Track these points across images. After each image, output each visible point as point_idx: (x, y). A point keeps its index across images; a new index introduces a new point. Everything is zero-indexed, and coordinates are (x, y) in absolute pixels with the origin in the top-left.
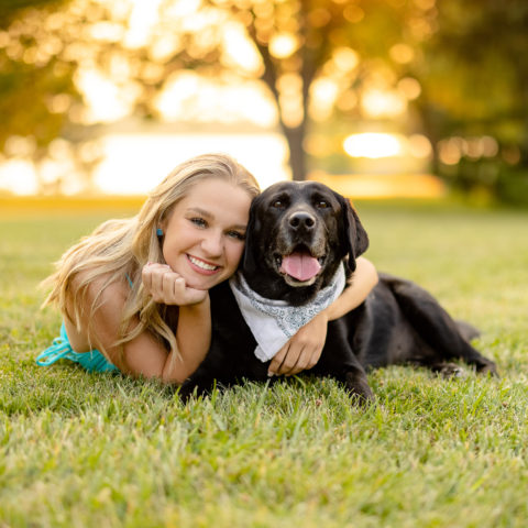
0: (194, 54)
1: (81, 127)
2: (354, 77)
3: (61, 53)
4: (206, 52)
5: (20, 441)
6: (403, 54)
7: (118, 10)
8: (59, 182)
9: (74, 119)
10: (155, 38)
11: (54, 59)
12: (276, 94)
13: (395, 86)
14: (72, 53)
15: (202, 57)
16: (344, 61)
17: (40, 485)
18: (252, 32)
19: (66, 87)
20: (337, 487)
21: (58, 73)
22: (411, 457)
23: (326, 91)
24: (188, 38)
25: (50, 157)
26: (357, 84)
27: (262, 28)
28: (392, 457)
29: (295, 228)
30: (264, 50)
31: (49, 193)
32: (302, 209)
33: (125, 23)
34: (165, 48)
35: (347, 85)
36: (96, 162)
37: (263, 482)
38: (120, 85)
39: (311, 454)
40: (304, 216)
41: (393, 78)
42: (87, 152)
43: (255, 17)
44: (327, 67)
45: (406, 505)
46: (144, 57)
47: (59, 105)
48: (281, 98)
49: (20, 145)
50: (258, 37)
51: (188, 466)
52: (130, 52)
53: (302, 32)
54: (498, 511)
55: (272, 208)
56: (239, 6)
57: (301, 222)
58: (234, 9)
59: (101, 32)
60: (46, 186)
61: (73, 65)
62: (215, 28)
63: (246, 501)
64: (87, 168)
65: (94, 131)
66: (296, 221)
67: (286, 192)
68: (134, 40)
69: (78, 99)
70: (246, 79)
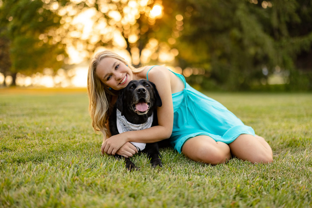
0: (104, 42)
1: (68, 65)
2: (157, 49)
3: (61, 42)
4: (108, 41)
5: (20, 173)
6: (172, 41)
7: (79, 27)
8: (60, 83)
9: (66, 63)
10: (91, 36)
11: (59, 43)
12: (131, 54)
13: (170, 51)
14: (64, 41)
15: (106, 42)
16: (153, 43)
17: (23, 188)
18: (123, 34)
19: (63, 52)
20: (122, 188)
21: (60, 48)
22: (150, 177)
23: (147, 53)
24: (102, 36)
25: (58, 75)
26: (158, 51)
27: (125, 33)
28: (144, 177)
29: (139, 93)
30: (127, 40)
31: (57, 87)
32: (140, 87)
33: (82, 32)
34: (95, 40)
35: (154, 51)
36: (73, 76)
37: (98, 186)
38: (80, 52)
39: (116, 176)
40: (142, 88)
41: (169, 49)
42: (70, 73)
43: (124, 29)
44: (147, 45)
45: (145, 194)
46: (87, 42)
47: (60, 58)
48: (133, 55)
49: (48, 71)
50: (124, 36)
51: (74, 181)
52: (83, 41)
53: (139, 35)
54: (175, 196)
55: (130, 89)
56: (118, 26)
57: (141, 90)
58: (117, 27)
59: (73, 34)
60: (57, 85)
61: (65, 45)
62: (111, 33)
63: (92, 193)
64: (70, 78)
65: (73, 66)
66: (139, 90)
67: (134, 83)
68: (85, 37)
69: (66, 56)
70: (121, 49)
